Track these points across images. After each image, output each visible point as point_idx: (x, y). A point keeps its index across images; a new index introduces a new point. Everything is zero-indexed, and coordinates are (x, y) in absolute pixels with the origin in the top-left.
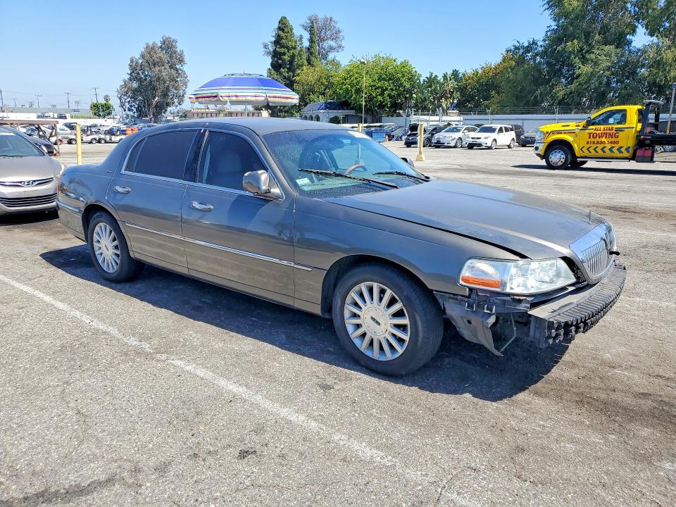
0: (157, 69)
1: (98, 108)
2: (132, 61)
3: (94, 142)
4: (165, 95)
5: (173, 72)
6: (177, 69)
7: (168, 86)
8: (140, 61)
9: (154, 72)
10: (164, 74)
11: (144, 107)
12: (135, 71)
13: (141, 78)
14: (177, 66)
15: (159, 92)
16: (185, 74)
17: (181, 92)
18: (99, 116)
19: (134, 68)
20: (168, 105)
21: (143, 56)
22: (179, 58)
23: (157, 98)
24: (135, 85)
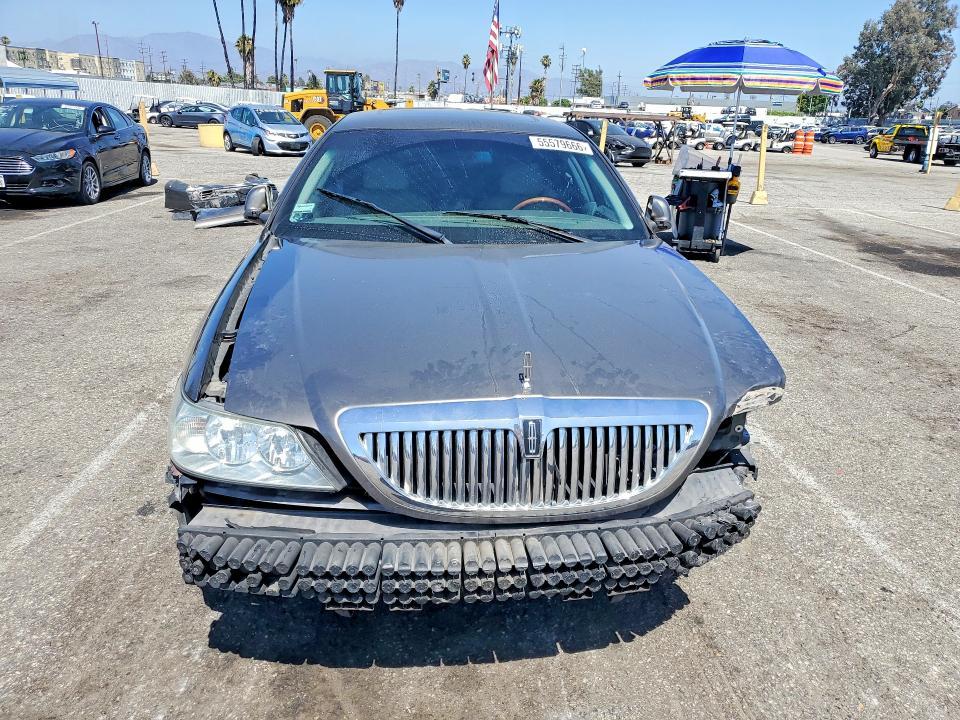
0: (905, 36)
1: (808, 101)
2: (866, 28)
3: (746, 148)
4: (907, 80)
5: (932, 42)
6: (939, 38)
7: (915, 65)
8: (879, 27)
9: (896, 42)
10: (912, 46)
11: (867, 99)
12: (868, 41)
13: (873, 54)
14: (941, 33)
15: (897, 77)
16: (952, 43)
17: (938, 75)
18: (807, 112)
19: (867, 39)
20: (908, 96)
21: (885, 19)
22: (948, 19)
23: (891, 85)
24: (861, 65)
